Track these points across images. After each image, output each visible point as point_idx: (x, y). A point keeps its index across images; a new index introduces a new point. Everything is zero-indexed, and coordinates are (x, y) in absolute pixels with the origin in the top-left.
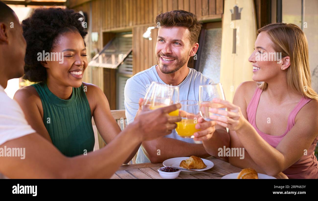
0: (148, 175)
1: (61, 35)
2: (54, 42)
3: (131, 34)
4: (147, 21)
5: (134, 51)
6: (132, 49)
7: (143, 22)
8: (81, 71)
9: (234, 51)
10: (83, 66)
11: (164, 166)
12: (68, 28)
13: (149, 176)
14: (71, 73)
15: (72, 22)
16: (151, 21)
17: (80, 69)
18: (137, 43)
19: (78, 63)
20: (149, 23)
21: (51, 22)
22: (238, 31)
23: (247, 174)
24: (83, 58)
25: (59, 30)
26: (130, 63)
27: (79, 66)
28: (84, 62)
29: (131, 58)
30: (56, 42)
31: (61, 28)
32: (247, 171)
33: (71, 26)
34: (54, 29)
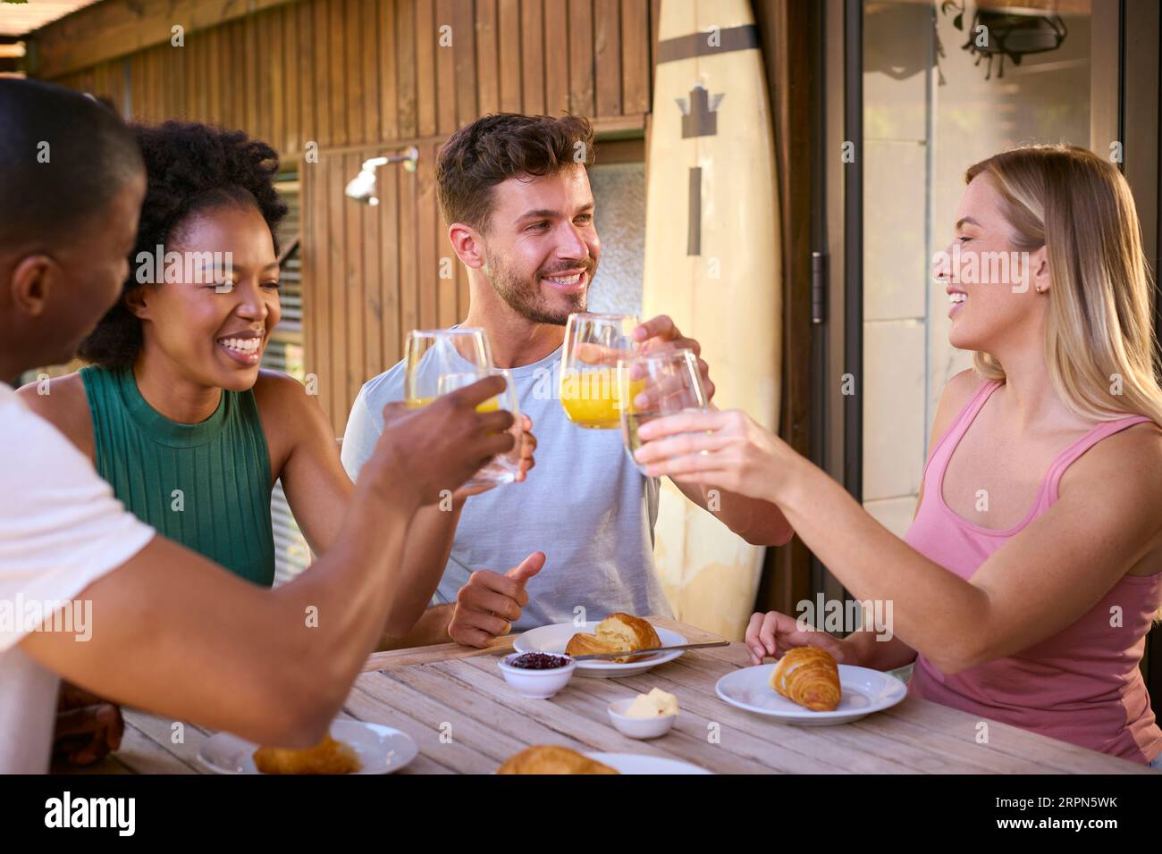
0: (461, 683)
1: (198, 216)
2: (174, 237)
3: (294, 180)
4: (355, 135)
5: (306, 244)
6: (300, 236)
7: (340, 137)
8: (256, 338)
9: (695, 248)
10: (263, 322)
11: (515, 652)
12: (221, 191)
13: (466, 687)
14: (223, 345)
15: (239, 173)
16: (370, 136)
17: (254, 332)
18: (318, 218)
19: (247, 310)
20: (363, 142)
21: (168, 169)
22: (707, 176)
23: (805, 667)
24: (268, 295)
25: (193, 197)
26: (292, 288)
27: (250, 320)
28: (267, 306)
29: (295, 270)
30: (179, 236)
31: (198, 192)
32: (804, 656)
33: (234, 187)
34: (174, 193)
